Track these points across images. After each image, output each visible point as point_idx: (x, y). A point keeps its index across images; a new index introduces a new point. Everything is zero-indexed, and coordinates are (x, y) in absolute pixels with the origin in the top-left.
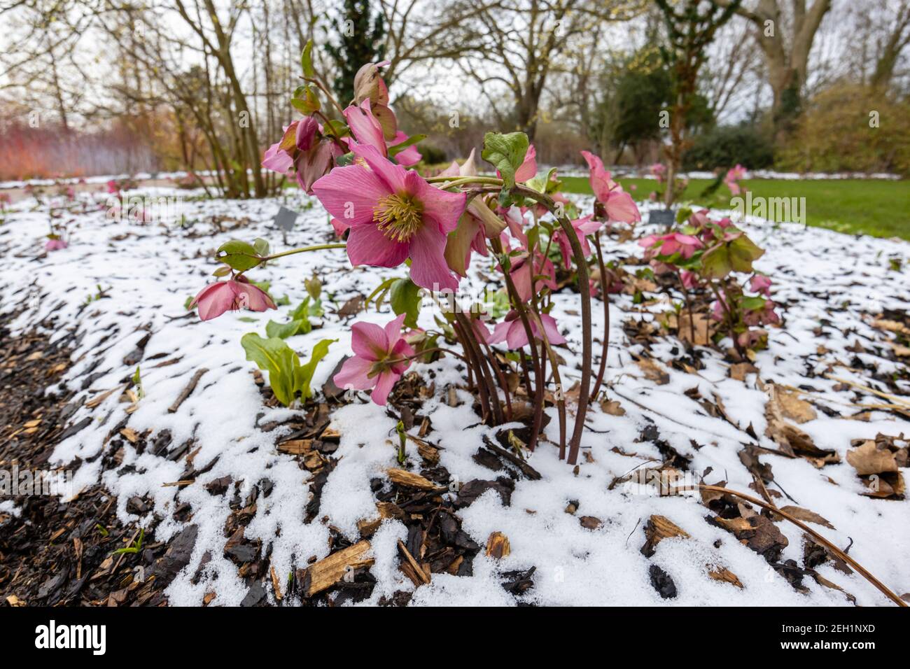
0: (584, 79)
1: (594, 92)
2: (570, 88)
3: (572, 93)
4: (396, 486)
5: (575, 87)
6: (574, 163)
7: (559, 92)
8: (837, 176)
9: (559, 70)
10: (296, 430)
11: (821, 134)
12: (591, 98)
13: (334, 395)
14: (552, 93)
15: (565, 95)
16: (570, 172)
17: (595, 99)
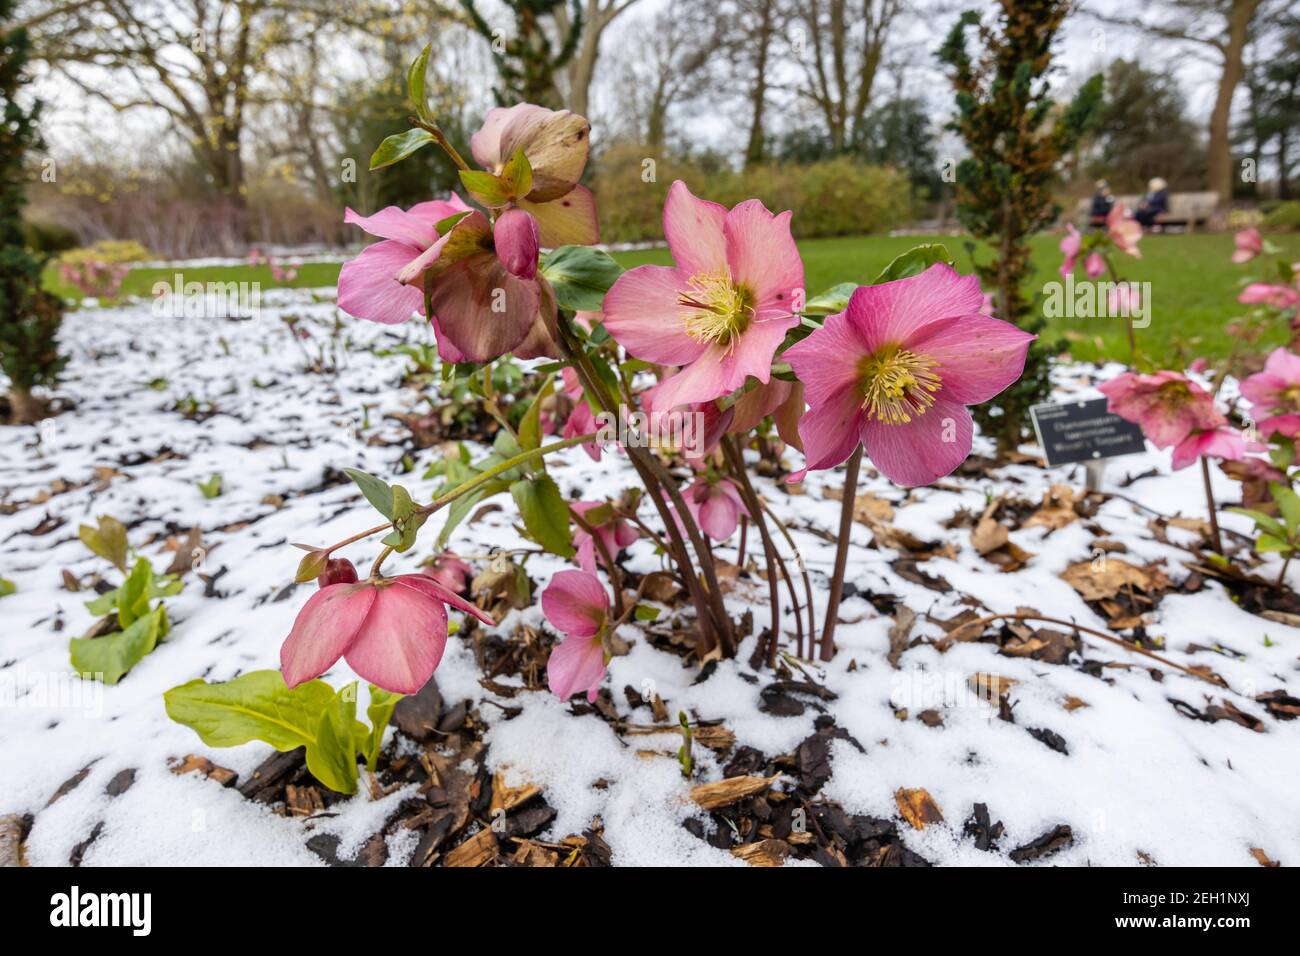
0: (306, 116)
1: (325, 136)
2: (284, 126)
3: (291, 135)
4: (717, 814)
5: (295, 127)
6: (324, 240)
7: (267, 131)
8: (642, 246)
9: (261, 100)
10: (424, 828)
11: (618, 199)
12: (322, 145)
13: (428, 726)
14: (256, 133)
15: (281, 138)
16: (322, 254)
17: (331, 148)
